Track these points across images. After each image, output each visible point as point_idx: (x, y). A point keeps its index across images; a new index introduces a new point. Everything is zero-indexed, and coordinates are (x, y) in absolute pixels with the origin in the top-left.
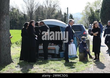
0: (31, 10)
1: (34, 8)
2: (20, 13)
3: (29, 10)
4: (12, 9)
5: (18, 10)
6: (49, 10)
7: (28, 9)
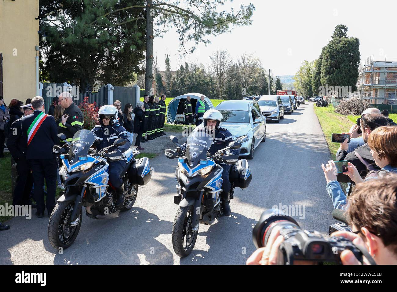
0: (220, 72)
1: (224, 69)
2: (206, 75)
3: (218, 71)
4: (195, 70)
5: (203, 71)
6: (246, 72)
7: (216, 70)
